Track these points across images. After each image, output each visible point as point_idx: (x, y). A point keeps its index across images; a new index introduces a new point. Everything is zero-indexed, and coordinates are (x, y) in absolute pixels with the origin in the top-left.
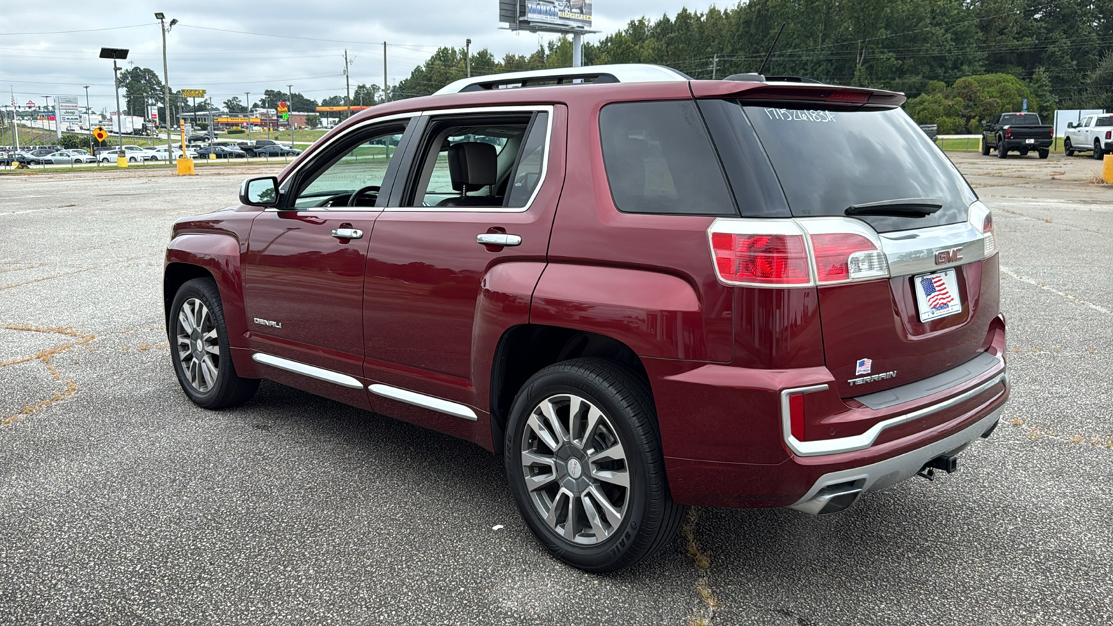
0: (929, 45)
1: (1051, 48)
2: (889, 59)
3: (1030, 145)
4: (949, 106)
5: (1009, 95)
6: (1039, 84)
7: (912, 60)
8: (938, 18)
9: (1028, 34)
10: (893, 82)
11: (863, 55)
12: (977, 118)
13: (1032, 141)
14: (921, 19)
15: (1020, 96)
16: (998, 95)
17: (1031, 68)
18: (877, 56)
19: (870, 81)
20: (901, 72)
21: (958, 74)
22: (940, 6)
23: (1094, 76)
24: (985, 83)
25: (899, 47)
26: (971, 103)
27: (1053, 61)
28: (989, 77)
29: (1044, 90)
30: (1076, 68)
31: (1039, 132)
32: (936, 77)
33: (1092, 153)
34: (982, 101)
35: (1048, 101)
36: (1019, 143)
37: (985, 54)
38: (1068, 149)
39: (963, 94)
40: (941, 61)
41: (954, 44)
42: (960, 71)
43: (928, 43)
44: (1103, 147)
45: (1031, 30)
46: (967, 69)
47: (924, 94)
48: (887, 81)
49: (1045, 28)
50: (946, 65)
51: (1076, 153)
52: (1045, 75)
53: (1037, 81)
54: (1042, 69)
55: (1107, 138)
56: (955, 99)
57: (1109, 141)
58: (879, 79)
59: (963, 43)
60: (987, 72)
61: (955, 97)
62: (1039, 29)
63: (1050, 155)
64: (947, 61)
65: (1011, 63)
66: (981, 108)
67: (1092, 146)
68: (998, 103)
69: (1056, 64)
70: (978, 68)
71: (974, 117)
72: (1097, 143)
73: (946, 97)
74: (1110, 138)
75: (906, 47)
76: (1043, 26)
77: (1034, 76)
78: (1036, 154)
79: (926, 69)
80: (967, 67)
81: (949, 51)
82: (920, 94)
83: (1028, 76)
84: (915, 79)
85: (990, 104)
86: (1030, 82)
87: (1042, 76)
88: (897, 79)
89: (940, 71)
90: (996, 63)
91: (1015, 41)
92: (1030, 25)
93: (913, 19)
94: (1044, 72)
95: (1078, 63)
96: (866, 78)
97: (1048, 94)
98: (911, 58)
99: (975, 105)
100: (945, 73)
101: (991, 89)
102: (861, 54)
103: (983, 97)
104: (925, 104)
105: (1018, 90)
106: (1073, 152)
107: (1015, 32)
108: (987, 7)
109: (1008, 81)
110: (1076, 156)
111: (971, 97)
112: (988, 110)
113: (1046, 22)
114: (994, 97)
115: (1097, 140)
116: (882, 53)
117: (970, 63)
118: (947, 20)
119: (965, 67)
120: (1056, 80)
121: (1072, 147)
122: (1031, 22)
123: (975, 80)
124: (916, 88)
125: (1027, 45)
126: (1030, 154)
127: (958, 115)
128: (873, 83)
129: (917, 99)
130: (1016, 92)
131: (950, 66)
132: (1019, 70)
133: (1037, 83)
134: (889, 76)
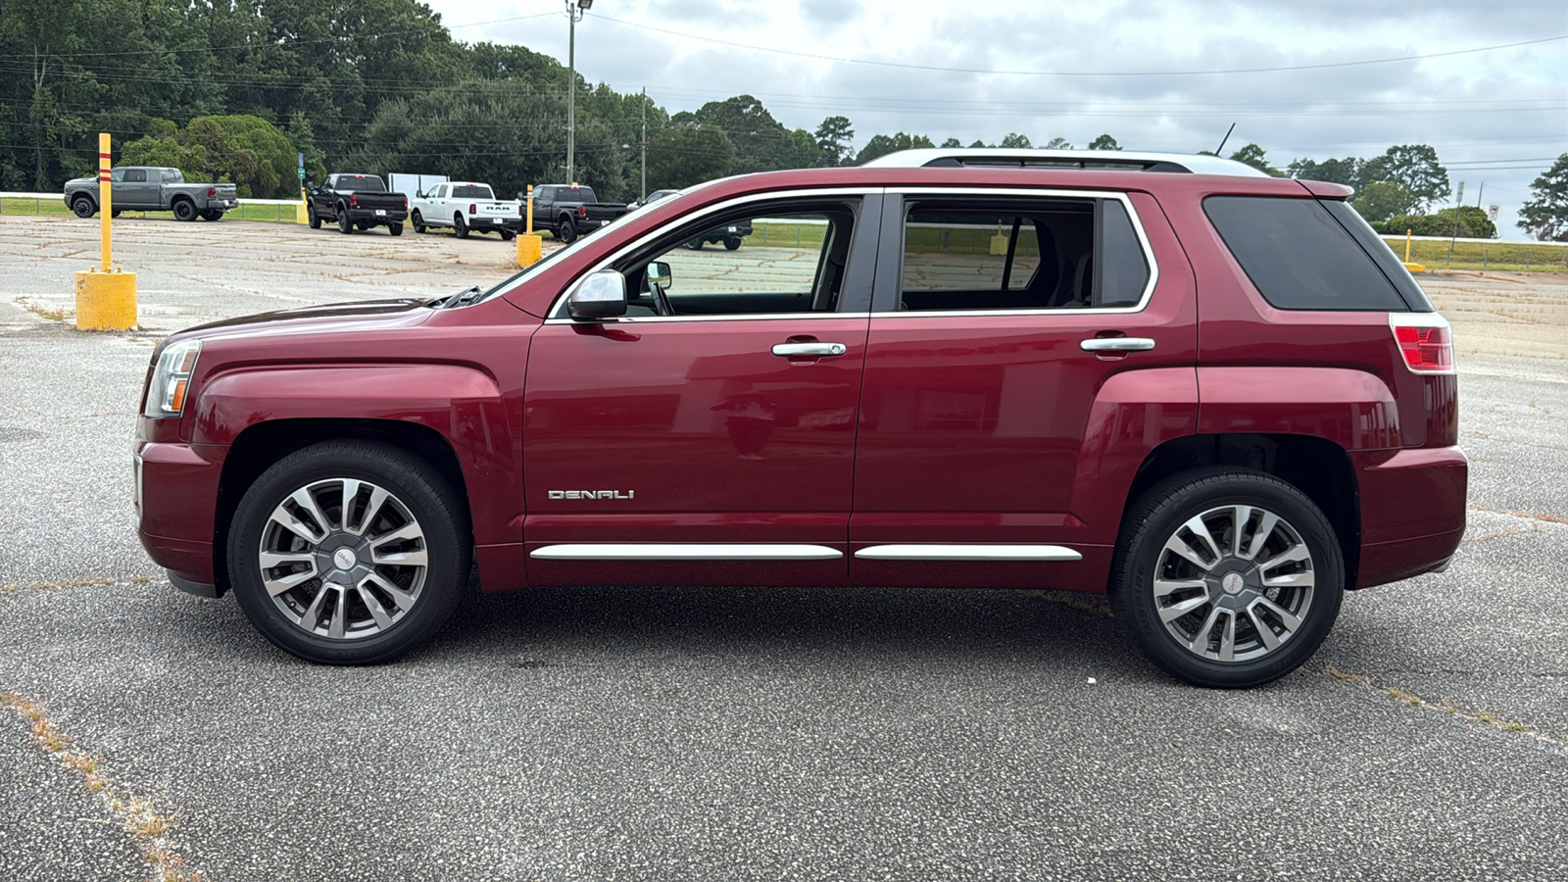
0: (146, 65)
1: (307, 87)
2: (87, 80)
3: (381, 217)
4: (187, 155)
5: (265, 146)
6: (299, 133)
7: (123, 85)
8: (155, 29)
9: (276, 65)
10: (97, 115)
11: (44, 71)
12: (228, 174)
13: (382, 213)
14: (130, 27)
15: (278, 148)
16: (251, 145)
17: (284, 111)
18: (66, 73)
19: (60, 111)
20: (108, 102)
21: (191, 111)
22: (155, 12)
23: (373, 129)
24: (232, 127)
25: (100, 64)
26: (216, 154)
27: (312, 106)
28: (235, 118)
29: (306, 142)
30: (340, 115)
31: (390, 202)
32: (159, 114)
33: (452, 231)
34: (231, 151)
35: (313, 157)
36: (369, 214)
37: (225, 86)
38: (418, 225)
39: (204, 141)
40: (164, 90)
41: (181, 68)
42: (192, 107)
43: (145, 63)
44: (467, 223)
45: (279, 60)
46: (203, 106)
47: (148, 137)
48: (87, 112)
49: (297, 60)
50: (172, 96)
51: (428, 229)
52: (305, 123)
53: (296, 130)
54: (301, 114)
55: (471, 212)
56: (195, 146)
57: (474, 216)
58: (76, 108)
59: (193, 69)
60: (229, 112)
61: (193, 144)
62: (289, 59)
63: (404, 231)
64: (173, 92)
65: (257, 102)
66: (232, 162)
67: (452, 222)
68: (253, 156)
69: (314, 108)
70: (219, 106)
71: (223, 173)
72: (459, 219)
73: (180, 143)
74: (475, 213)
75: (112, 65)
76: (295, 56)
77: (292, 122)
78: (386, 230)
79: (145, 100)
80: (202, 103)
81: (175, 78)
82: (142, 136)
83: (282, 121)
84: (131, 114)
85: (244, 157)
86: (287, 129)
87: (302, 124)
88: (103, 110)
89: (165, 105)
90: (238, 100)
91: (261, 72)
92: (277, 53)
93: (118, 25)
94: (304, 118)
95: (342, 110)
96: (54, 105)
97: (312, 147)
98: (121, 82)
99: (222, 156)
100: (171, 108)
101: (241, 136)
102: (40, 69)
103: (231, 146)
104: (153, 150)
105: (276, 139)
106: (424, 227)
107: (260, 60)
108: (218, 21)
109: (261, 127)
110: (429, 233)
111: (215, 145)
112: (241, 164)
113: (297, 52)
114: (247, 148)
115: (458, 214)
116: (76, 70)
117: (205, 97)
118: (167, 33)
119: (200, 103)
120: (318, 129)
121: (423, 222)
122: (278, 50)
123: (218, 122)
124: (133, 126)
125: (277, 80)
126: (378, 229)
127: (201, 170)
128: (64, 114)
129: (139, 143)
130: (273, 142)
131: (179, 99)
132: (269, 112)
133: (296, 132)
134: (90, 105)
